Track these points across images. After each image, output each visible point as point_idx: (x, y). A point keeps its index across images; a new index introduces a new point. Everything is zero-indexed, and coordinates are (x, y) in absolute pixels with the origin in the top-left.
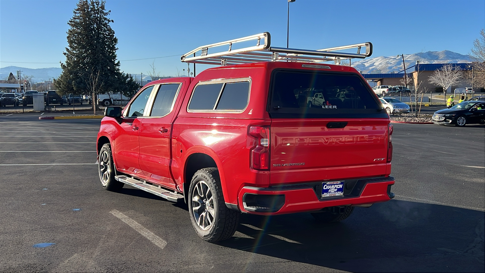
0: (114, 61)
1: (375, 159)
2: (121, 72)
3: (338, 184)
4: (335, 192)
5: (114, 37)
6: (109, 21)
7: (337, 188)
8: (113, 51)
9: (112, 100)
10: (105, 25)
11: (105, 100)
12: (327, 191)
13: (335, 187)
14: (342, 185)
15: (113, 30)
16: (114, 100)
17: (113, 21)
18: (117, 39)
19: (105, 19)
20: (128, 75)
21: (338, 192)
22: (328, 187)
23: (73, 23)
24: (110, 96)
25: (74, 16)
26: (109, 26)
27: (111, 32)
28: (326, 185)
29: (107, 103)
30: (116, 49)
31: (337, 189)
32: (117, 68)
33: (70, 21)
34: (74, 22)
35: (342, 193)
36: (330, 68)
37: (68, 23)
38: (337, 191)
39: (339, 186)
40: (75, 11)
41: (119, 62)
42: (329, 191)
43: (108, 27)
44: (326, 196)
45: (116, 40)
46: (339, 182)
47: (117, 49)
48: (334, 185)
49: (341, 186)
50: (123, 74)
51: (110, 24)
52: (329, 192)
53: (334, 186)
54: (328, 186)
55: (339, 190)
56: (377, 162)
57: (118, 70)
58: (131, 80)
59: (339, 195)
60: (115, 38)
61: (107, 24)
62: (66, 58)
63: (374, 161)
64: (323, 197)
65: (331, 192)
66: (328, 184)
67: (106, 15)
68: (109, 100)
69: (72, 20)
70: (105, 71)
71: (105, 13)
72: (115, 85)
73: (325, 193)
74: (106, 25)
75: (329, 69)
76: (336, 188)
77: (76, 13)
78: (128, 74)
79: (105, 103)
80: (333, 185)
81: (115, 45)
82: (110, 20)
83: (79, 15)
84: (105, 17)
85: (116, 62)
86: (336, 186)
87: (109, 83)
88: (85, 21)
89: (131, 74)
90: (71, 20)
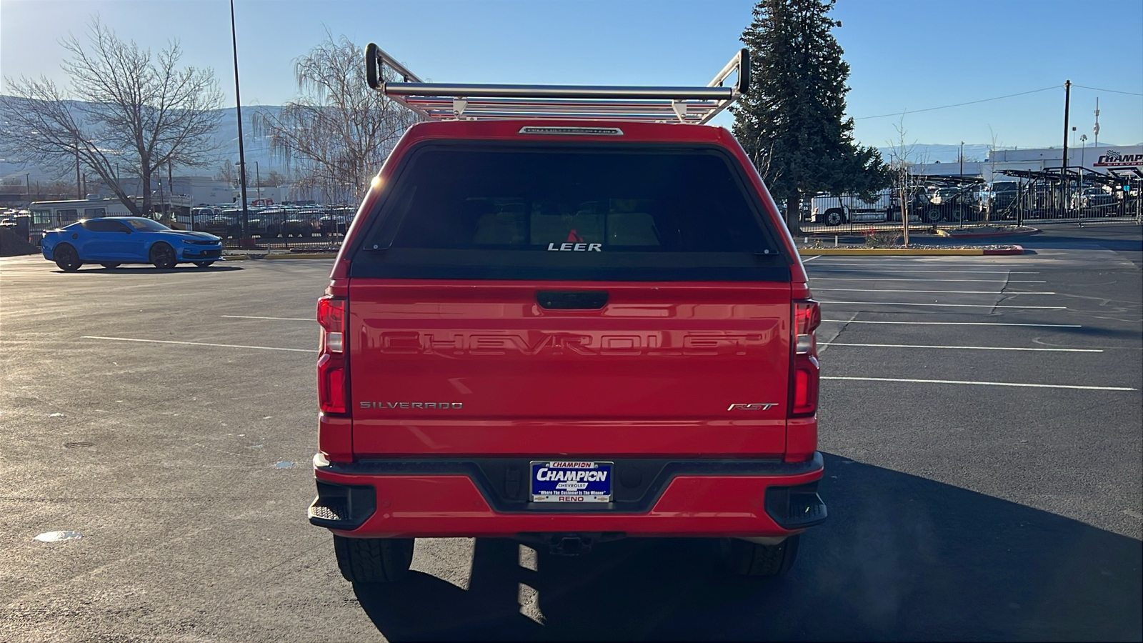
0: (839, 117)
1: (733, 405)
2: (853, 143)
3: (590, 470)
4: (578, 490)
5: (840, 62)
6: (831, 24)
7: (588, 481)
8: (837, 94)
9: (846, 210)
10: (822, 35)
11: (829, 211)
12: (551, 486)
13: (579, 476)
14: (605, 473)
15: (838, 44)
16: (849, 211)
17: (839, 24)
18: (848, 67)
19: (824, 21)
20: (870, 151)
21: (592, 492)
22: (552, 476)
23: (751, 37)
24: (843, 202)
25: (756, 21)
26: (829, 36)
27: (835, 49)
28: (546, 470)
29: (834, 218)
30: (846, 90)
31: (586, 484)
32: (845, 135)
33: (745, 34)
34: (753, 34)
35: (607, 497)
36: (620, 133)
37: (741, 39)
38: (587, 489)
39: (593, 476)
40: (757, 9)
41: (851, 121)
42: (557, 487)
43: (828, 39)
44: (546, 500)
45: (844, 69)
46: (592, 464)
47: (848, 90)
48: (577, 470)
49: (601, 476)
50: (858, 148)
51: (833, 32)
52: (560, 490)
53: (574, 473)
54: (555, 472)
55: (593, 486)
56: (736, 415)
57: (849, 139)
58: (877, 163)
59: (596, 501)
60: (843, 63)
61: (827, 33)
62: (735, 118)
63: (729, 409)
64: (535, 501)
65: (565, 490)
66: (551, 467)
67: (824, 11)
68: (840, 211)
69: (750, 31)
70: (816, 143)
71: (825, 7)
72: (836, 176)
73: (542, 492)
74: (824, 34)
75: (620, 136)
76: (582, 480)
77: (758, 13)
78: (871, 148)
79: (830, 218)
80: (571, 470)
81: (844, 79)
82: (833, 21)
83: (764, 17)
84: (823, 15)
85: (844, 120)
86: (587, 476)
87: (822, 171)
88: (778, 28)
89: (877, 147)
90: (747, 31)
